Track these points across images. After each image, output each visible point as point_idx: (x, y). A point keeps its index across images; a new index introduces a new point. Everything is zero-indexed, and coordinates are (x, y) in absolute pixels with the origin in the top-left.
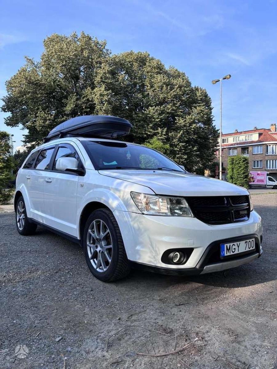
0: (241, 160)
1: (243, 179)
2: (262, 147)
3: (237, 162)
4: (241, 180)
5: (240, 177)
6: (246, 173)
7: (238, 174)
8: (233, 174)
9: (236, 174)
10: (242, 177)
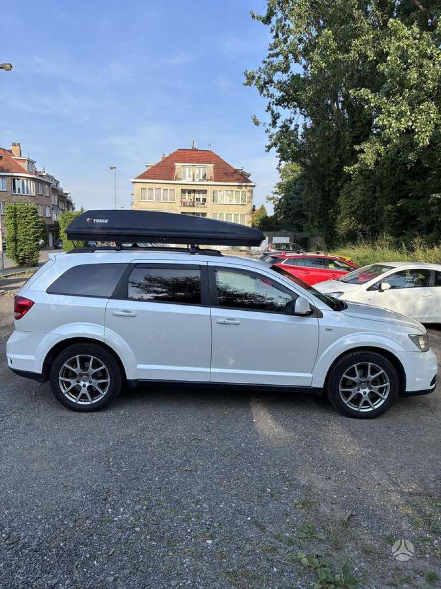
0: (28, 212)
1: (34, 242)
2: (5, 181)
3: (23, 215)
4: (30, 244)
5: (29, 240)
6: (37, 233)
7: (26, 235)
8: (16, 233)
9: (22, 234)
10: (32, 240)
